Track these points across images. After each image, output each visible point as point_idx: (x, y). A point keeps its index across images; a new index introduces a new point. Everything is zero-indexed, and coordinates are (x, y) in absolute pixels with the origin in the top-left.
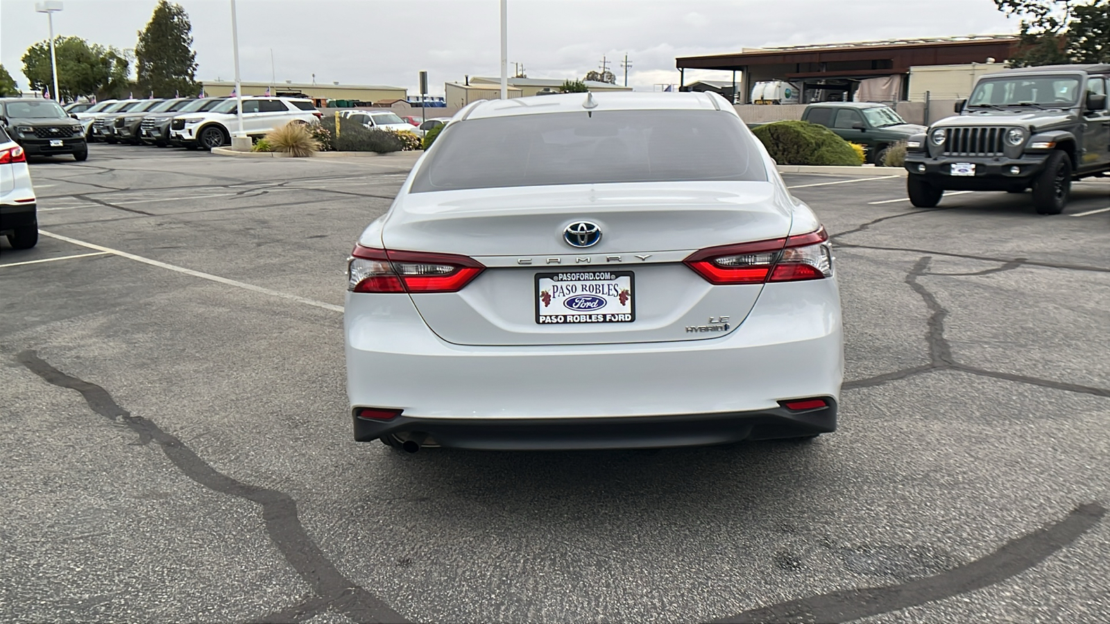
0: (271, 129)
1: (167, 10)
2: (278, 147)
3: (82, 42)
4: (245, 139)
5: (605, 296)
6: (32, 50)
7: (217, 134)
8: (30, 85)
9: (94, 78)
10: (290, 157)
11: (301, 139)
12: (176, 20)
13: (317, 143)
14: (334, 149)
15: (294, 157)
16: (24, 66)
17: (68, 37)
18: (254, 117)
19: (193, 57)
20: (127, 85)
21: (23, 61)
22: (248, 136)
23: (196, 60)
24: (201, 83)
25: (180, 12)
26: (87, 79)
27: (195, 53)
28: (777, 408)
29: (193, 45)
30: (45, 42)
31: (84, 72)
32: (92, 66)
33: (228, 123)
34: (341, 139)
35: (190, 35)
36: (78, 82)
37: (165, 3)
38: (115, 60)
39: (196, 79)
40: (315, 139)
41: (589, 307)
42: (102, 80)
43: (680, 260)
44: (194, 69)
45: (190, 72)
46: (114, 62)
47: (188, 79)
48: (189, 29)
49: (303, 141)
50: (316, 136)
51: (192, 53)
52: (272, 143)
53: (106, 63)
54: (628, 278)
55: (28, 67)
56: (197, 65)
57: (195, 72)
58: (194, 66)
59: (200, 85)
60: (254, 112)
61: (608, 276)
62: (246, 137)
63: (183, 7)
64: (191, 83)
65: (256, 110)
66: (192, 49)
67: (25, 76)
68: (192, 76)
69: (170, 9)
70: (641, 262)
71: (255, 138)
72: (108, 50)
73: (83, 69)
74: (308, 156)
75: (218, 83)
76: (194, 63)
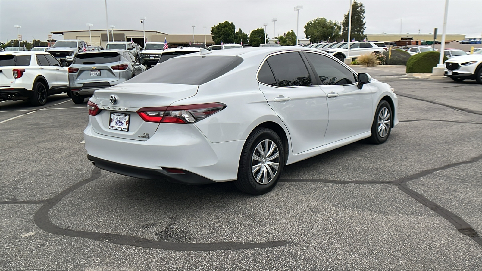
0: (360, 56)
1: (356, 5)
2: (361, 63)
3: (325, 20)
4: (349, 59)
5: (123, 122)
6: (308, 24)
7: (341, 57)
8: (306, 37)
9: (327, 34)
10: (366, 67)
11: (372, 59)
12: (359, 9)
13: (379, 61)
14: (387, 64)
15: (367, 67)
16: (305, 30)
17: (321, 18)
18: (357, 50)
19: (364, 24)
20: (339, 37)
21: (305, 28)
22: (351, 58)
23: (365, 26)
24: (366, 35)
25: (361, 6)
26: (325, 35)
27: (365, 22)
28: (161, 170)
29: (365, 19)
30: (313, 20)
31: (324, 32)
32: (327, 29)
33: (346, 52)
34: (391, 59)
35: (364, 15)
36: (322, 36)
37: (355, 2)
38: (336, 26)
39: (364, 34)
40: (378, 60)
41: (120, 125)
42: (331, 35)
43: (136, 111)
44: (364, 29)
45: (362, 30)
46: (336, 27)
47: (361, 33)
48: (364, 13)
49: (372, 60)
50: (379, 58)
51: (364, 23)
52: (359, 61)
53: (332, 28)
54: (128, 117)
55: (306, 30)
56: (365, 28)
57: (364, 31)
58: (364, 28)
59: (366, 36)
60: (357, 48)
61: (124, 115)
62: (350, 58)
63: (363, 4)
64: (362, 35)
65: (359, 47)
66: (364, 21)
67: (305, 34)
68: (362, 32)
69: (357, 5)
70: (126, 111)
71: (354, 59)
72: (334, 22)
73: (324, 31)
74: (373, 67)
75: (384, 34)
76: (365, 27)
